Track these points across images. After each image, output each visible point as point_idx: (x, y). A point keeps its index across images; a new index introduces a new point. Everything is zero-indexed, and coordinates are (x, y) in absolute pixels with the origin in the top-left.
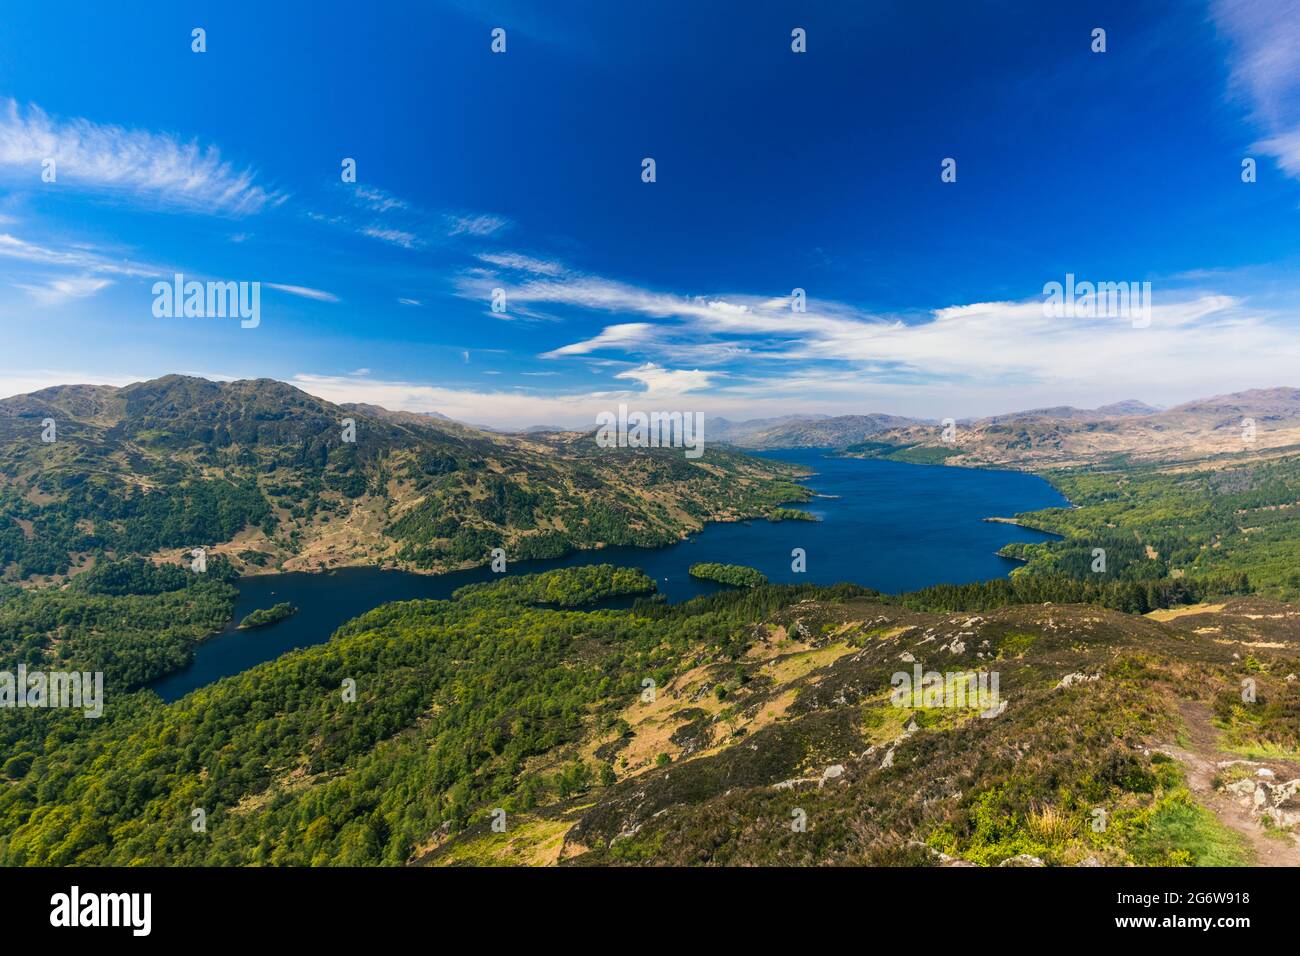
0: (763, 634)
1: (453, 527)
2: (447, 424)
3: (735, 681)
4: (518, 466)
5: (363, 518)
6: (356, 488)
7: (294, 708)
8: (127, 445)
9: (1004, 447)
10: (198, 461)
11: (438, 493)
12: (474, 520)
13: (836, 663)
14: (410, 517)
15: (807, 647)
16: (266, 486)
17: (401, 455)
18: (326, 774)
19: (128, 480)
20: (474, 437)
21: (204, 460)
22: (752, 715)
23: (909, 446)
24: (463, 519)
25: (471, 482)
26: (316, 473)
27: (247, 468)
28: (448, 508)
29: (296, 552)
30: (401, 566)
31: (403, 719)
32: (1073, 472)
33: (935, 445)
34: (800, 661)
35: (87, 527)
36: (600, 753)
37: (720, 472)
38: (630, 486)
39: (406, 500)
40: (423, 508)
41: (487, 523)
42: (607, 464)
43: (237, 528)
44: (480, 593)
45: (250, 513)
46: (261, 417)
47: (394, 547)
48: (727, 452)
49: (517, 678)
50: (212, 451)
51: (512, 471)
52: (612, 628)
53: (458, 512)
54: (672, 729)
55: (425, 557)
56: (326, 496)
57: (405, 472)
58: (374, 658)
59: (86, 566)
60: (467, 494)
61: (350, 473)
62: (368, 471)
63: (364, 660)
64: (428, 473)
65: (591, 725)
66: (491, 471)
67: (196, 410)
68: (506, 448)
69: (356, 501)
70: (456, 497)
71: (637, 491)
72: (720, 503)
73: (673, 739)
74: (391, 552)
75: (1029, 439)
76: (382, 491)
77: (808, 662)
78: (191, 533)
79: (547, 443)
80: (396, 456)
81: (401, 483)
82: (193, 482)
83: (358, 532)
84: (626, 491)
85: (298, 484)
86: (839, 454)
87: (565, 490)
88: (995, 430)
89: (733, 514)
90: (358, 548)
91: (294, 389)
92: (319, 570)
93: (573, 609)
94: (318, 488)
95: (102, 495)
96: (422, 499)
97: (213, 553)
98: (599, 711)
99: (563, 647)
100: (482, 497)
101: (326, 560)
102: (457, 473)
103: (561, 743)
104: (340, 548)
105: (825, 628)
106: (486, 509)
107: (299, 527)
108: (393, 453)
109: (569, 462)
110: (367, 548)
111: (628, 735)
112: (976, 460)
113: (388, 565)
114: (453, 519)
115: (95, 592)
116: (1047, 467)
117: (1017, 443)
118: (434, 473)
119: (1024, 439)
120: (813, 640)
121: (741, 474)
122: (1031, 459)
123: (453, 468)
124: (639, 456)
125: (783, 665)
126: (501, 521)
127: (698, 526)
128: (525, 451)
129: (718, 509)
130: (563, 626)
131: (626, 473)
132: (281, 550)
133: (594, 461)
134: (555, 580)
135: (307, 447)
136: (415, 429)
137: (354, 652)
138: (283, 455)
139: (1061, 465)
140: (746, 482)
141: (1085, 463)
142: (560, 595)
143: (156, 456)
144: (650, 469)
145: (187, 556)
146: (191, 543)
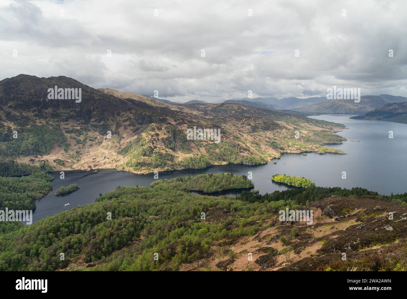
1: (151, 151)
4: (183, 121)
5: (108, 145)
6: (105, 131)
7: (79, 232)
8: (4, 108)
10: (34, 115)
12: (161, 148)
13: (347, 229)
14: (130, 145)
15: (333, 220)
16: (64, 128)
17: (126, 114)
18: (92, 263)
19: (6, 124)
20: (162, 106)
21: (37, 115)
24: (156, 147)
25: (159, 129)
26: (87, 122)
27: (56, 120)
28: (148, 142)
29: (78, 161)
30: (127, 169)
34: (328, 227)
37: (291, 126)
38: (241, 133)
39: (128, 137)
41: (167, 150)
43: (52, 148)
45: (58, 141)
47: (123, 160)
50: (40, 111)
51: (180, 124)
53: (153, 144)
55: (138, 166)
56: (92, 134)
60: (157, 135)
61: (102, 123)
62: (110, 122)
64: (139, 124)
66: (170, 124)
67: (32, 91)
68: (177, 112)
69: (105, 137)
70: (152, 136)
71: (245, 135)
72: (290, 143)
74: (122, 162)
76: (117, 133)
77: (333, 228)
78: (33, 150)
79: (198, 110)
80: (123, 115)
81: (126, 128)
82: (32, 126)
83: (106, 152)
84: (239, 136)
85: (79, 128)
89: (297, 149)
90: (106, 160)
92: (89, 169)
96: (136, 137)
97: (42, 159)
100: (165, 137)
101: (92, 165)
102: (153, 124)
104: (98, 159)
105: (344, 211)
106: (167, 143)
107: (80, 148)
109: (209, 119)
110: (111, 160)
113: (120, 169)
114: (151, 147)
118: (141, 124)
120: (337, 217)
123: (151, 122)
124: (246, 117)
125: (318, 229)
126: (173, 149)
128: (187, 113)
129: (289, 146)
131: (239, 126)
132: (72, 159)
133: (222, 119)
136: (132, 101)
138: (71, 113)
142: (204, 187)
143: (16, 113)
144: (252, 124)
145: (32, 160)
146: (33, 154)
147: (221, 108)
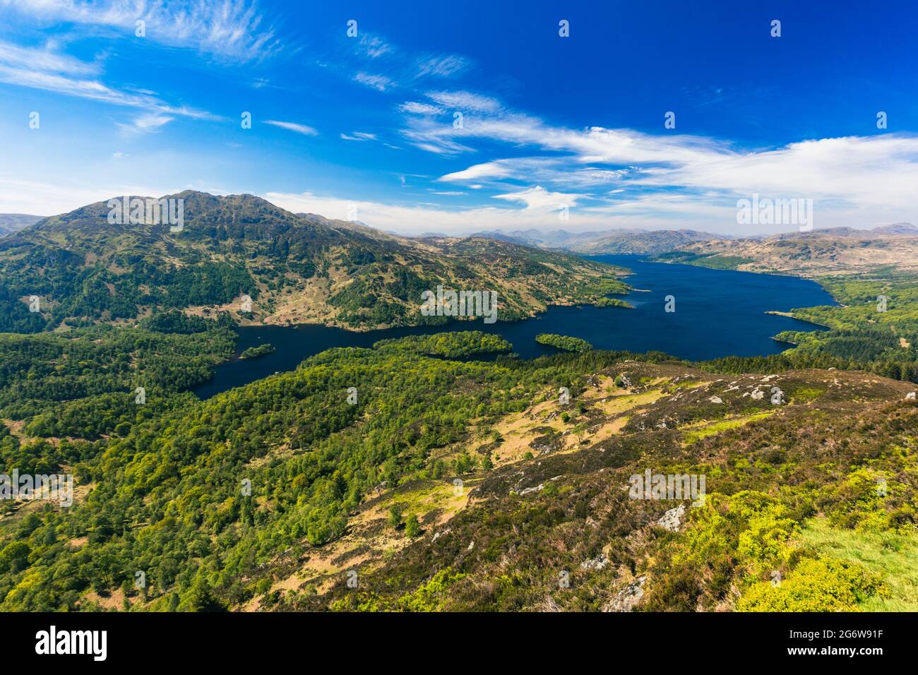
0: (596, 382)
1: (372, 301)
2: (367, 229)
3: (576, 411)
4: (416, 260)
5: (313, 291)
6: (308, 272)
8: (164, 237)
9: (787, 258)
10: (208, 249)
11: (363, 277)
12: (386, 297)
13: (658, 401)
14: (343, 293)
15: (629, 392)
16: (251, 268)
17: (337, 250)
18: (300, 450)
19: (167, 260)
20: (386, 239)
21: (211, 249)
22: (594, 432)
23: (709, 255)
24: (379, 296)
25: (385, 271)
26: (283, 260)
27: (239, 255)
28: (369, 288)
29: (272, 312)
30: (339, 325)
31: (347, 421)
32: (844, 279)
33: (731, 255)
34: (625, 401)
35: (146, 290)
36: (481, 450)
37: (561, 270)
38: (494, 278)
39: (341, 282)
40: (353, 287)
41: (395, 299)
42: (479, 262)
43: (235, 294)
44: (391, 345)
45: (242, 286)
46: (245, 221)
47: (334, 312)
48: (566, 256)
49: (420, 401)
50: (216, 243)
51: (412, 264)
52: (482, 373)
53: (376, 290)
54: (531, 438)
55: (355, 320)
56: (290, 276)
57: (340, 262)
58: (326, 382)
59: (147, 314)
60: (381, 278)
61: (304, 261)
62: (315, 260)
63: (320, 383)
64: (355, 263)
65: (473, 433)
66: (398, 264)
67: (204, 215)
68: (408, 248)
69: (308, 280)
70: (375, 280)
71: (500, 282)
72: (560, 292)
73: (531, 445)
74: (332, 315)
75: (810, 252)
76: (325, 275)
77: (631, 401)
78: (207, 296)
79: (436, 245)
80: (334, 250)
81: (337, 269)
82: (206, 263)
83: (310, 301)
84: (492, 281)
85: (271, 267)
86: (652, 259)
87: (449, 278)
88: (782, 244)
89: (569, 301)
90: (311, 312)
91: (266, 202)
92: (287, 324)
93: (454, 359)
94: (283, 270)
95: (152, 270)
96: (351, 281)
97: (221, 310)
98: (478, 424)
99: (449, 383)
100: (392, 281)
101: (291, 318)
102: (375, 263)
103: (454, 442)
104: (299, 311)
105: (643, 380)
106: (394, 289)
107: (273, 296)
108: (332, 248)
109: (451, 259)
110: (317, 312)
111: (499, 440)
112: (763, 267)
113: (330, 324)
114: (372, 295)
115: (153, 330)
116: (822, 274)
117: (799, 255)
118: (359, 263)
119: (806, 252)
121: (576, 272)
122: (808, 268)
123: (372, 261)
124: (501, 257)
125: (612, 403)
126: (404, 298)
127: (543, 308)
128: (420, 250)
129: (558, 297)
130: (449, 370)
131: (492, 268)
132: (262, 310)
133: (469, 259)
134: (441, 340)
135: (276, 242)
136: (346, 232)
137: (313, 377)
138: (261, 247)
139: (835, 274)
140: (580, 278)
141: (856, 272)
142: (446, 350)
143: (181, 245)
144: (509, 266)
145: (206, 311)
146: (208, 303)
147: (467, 243)
